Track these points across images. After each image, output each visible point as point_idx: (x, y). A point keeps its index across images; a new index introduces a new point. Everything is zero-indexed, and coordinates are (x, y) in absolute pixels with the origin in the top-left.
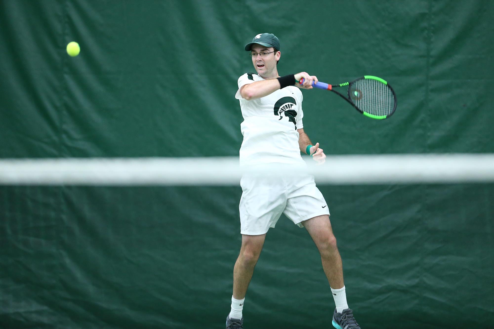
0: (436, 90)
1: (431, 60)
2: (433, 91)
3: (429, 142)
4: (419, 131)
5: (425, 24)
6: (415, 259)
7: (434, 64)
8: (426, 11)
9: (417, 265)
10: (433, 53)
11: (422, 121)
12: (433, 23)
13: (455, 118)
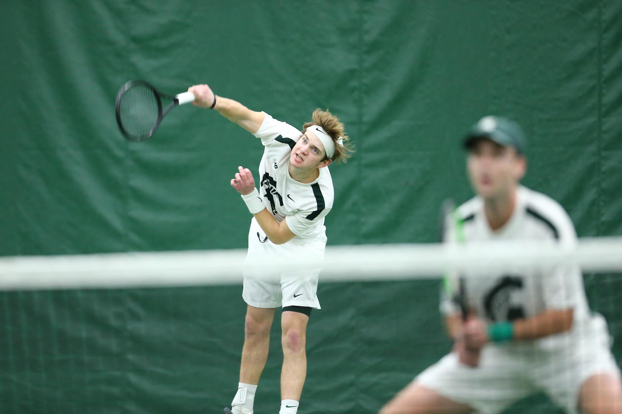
0: (371, 166)
1: (364, 128)
2: (368, 166)
3: (365, 229)
4: (351, 217)
5: (354, 83)
6: (348, 378)
7: (368, 133)
8: (355, 67)
9: (351, 384)
10: (366, 118)
11: (355, 204)
12: (365, 81)
13: (396, 199)
